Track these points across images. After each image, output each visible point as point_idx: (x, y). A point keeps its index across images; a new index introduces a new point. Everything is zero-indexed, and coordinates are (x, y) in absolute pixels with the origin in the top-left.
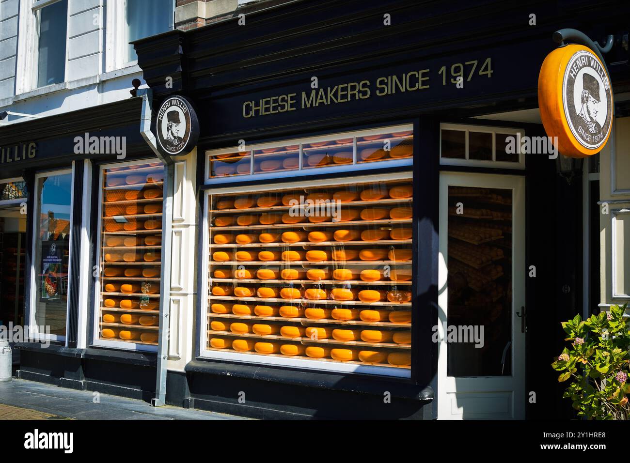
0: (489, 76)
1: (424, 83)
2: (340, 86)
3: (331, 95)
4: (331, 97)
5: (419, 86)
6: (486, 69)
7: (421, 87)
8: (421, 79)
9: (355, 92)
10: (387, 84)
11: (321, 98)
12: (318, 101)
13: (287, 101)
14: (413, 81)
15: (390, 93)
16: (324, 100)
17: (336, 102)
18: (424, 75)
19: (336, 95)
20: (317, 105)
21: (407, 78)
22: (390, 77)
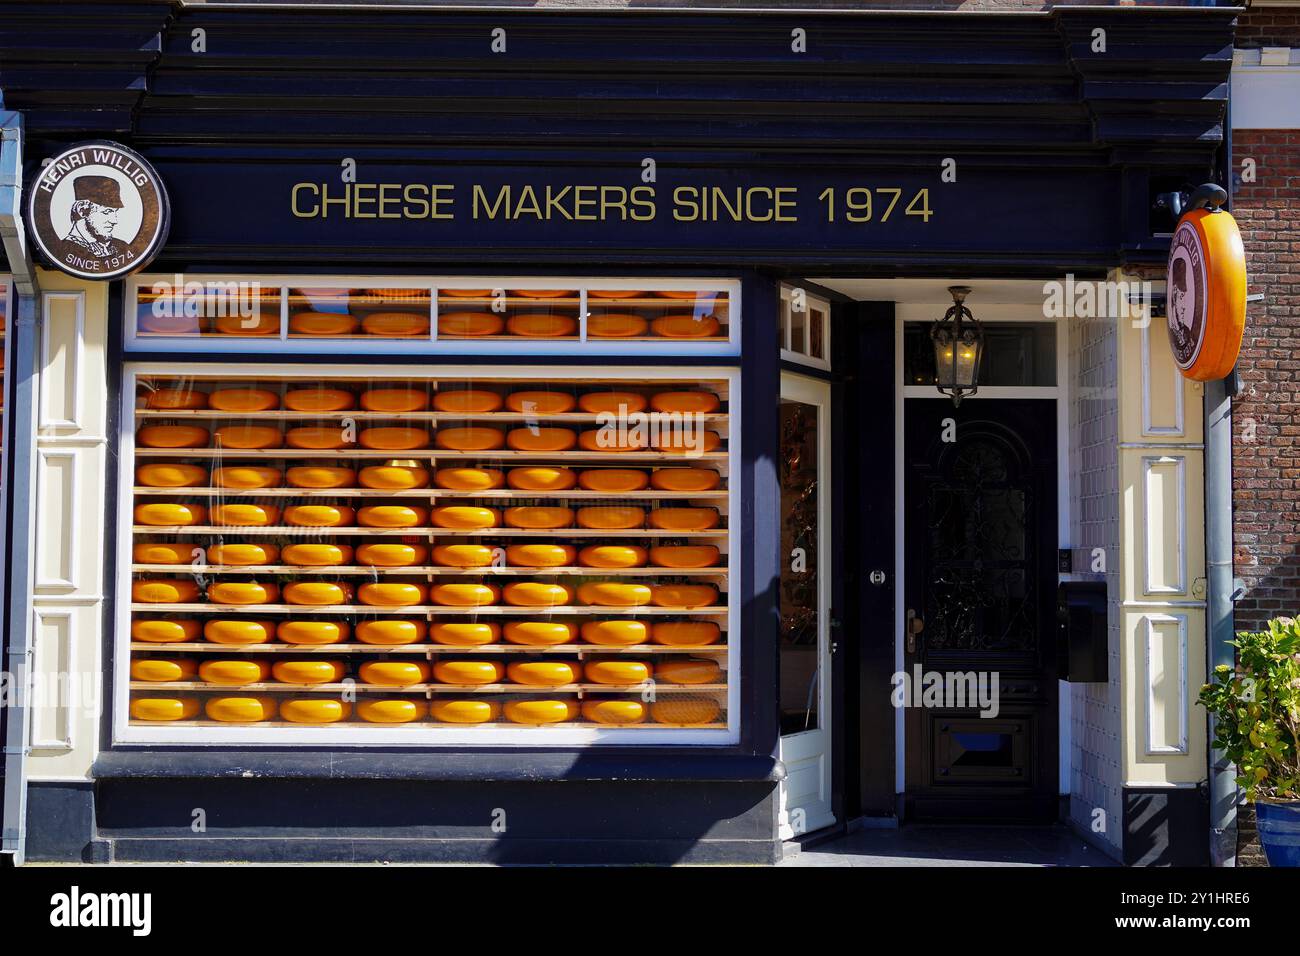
0: (926, 219)
1: (784, 211)
2: (578, 189)
3: (555, 202)
4: (552, 206)
5: (775, 215)
6: (919, 206)
7: (778, 218)
8: (778, 204)
9: (621, 205)
10: (699, 201)
11: (528, 203)
12: (519, 209)
13: (429, 198)
14: (761, 204)
15: (705, 218)
16: (536, 210)
17: (569, 217)
18: (784, 197)
19: (568, 202)
20: (516, 216)
21: (745, 197)
22: (705, 189)
